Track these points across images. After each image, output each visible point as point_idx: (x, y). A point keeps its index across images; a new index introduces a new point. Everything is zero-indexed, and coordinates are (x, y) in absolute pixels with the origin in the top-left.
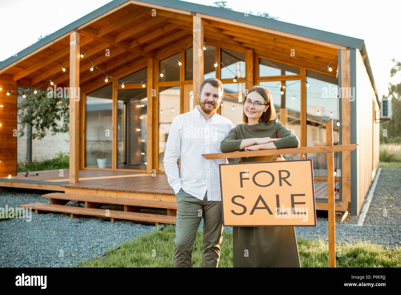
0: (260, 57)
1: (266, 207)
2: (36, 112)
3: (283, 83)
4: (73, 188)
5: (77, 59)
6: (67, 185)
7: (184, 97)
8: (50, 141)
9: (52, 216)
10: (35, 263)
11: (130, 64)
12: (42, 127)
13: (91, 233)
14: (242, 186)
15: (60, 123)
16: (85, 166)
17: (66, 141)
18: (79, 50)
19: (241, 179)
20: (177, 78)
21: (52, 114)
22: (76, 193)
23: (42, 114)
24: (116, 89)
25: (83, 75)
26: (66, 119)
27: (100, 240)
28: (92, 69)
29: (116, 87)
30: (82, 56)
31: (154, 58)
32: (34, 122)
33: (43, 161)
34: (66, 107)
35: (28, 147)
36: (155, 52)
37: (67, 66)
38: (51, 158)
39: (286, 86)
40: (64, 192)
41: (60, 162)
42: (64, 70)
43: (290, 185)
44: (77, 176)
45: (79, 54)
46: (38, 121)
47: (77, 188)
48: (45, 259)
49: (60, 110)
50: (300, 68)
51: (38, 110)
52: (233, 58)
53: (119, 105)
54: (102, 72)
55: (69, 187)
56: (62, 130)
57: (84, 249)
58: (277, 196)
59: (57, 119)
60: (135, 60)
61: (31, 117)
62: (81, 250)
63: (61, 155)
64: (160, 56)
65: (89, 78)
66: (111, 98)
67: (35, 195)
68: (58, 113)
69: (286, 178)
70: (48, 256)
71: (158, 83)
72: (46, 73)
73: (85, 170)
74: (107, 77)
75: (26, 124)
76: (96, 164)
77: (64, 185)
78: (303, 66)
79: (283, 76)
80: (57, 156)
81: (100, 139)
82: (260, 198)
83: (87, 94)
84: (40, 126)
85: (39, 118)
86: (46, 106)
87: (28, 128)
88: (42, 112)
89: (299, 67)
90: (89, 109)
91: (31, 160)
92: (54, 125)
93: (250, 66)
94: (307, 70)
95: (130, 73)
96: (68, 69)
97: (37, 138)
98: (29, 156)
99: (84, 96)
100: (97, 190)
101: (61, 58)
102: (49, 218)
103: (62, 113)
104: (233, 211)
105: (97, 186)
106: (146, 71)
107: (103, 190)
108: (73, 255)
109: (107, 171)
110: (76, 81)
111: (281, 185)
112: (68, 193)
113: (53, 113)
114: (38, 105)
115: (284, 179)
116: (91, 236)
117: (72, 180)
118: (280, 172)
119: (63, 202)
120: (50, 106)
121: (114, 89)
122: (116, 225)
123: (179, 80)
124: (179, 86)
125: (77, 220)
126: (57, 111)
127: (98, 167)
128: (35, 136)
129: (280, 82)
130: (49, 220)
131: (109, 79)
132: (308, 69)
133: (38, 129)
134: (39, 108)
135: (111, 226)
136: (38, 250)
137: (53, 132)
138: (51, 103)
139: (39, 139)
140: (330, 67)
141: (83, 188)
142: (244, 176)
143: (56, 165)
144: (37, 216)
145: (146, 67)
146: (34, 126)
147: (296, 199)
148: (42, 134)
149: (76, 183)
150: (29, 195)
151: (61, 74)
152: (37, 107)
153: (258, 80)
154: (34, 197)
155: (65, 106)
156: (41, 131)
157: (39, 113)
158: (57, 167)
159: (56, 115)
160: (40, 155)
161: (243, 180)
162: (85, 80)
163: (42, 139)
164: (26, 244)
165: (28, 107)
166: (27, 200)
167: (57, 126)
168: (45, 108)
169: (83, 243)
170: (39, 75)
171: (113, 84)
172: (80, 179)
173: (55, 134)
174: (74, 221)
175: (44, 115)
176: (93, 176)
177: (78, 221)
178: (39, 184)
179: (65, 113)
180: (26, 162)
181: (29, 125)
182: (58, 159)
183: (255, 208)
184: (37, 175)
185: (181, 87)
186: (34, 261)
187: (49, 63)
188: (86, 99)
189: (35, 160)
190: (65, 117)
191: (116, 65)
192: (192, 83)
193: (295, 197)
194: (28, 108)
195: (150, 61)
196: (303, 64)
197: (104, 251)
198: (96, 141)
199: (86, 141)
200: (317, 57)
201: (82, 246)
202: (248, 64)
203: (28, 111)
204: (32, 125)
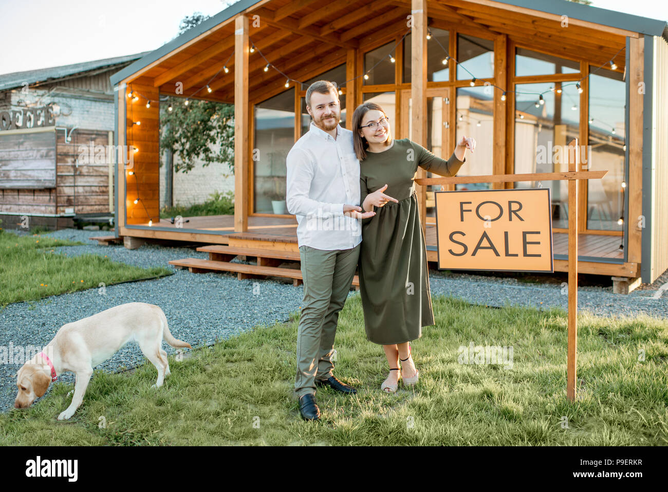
0: (517, 46)
1: (492, 247)
2: (180, 132)
3: (559, 85)
4: (240, 238)
5: (244, 54)
6: (231, 235)
7: (402, 107)
8: (200, 176)
9: (212, 276)
10: (198, 328)
11: (320, 60)
12: (189, 155)
13: (266, 298)
14: (462, 220)
15: (216, 149)
16: (255, 211)
17: (224, 175)
18: (247, 42)
19: (462, 211)
20: (391, 80)
21: (204, 135)
22: (245, 246)
23: (189, 134)
24: (300, 97)
25: (253, 75)
26: (224, 142)
27: (280, 306)
28: (266, 69)
29: (300, 93)
30: (252, 51)
31: (356, 49)
32: (177, 146)
33: (189, 206)
34: (224, 124)
35: (167, 184)
36: (357, 42)
37: (231, 64)
38: (201, 201)
39: (562, 90)
40: (227, 245)
41: (216, 207)
42: (227, 71)
43: (522, 220)
44: (245, 224)
45: (248, 48)
46: (183, 145)
47: (247, 239)
48: (210, 324)
49: (214, 128)
50: (579, 63)
51: (183, 129)
52: (479, 48)
53: (305, 119)
54: (280, 71)
55: (235, 238)
56: (218, 159)
57: (259, 315)
58: (506, 234)
59: (211, 142)
60: (328, 53)
61: (174, 140)
62: (255, 316)
63: (218, 196)
64: (364, 47)
65: (260, 80)
66: (293, 111)
67: (186, 250)
68: (212, 133)
69: (518, 210)
70: (213, 321)
71: (362, 87)
72: (199, 74)
73: (254, 216)
74: (288, 81)
75: (166, 149)
76: (271, 209)
77: (228, 235)
78: (585, 60)
79: (559, 75)
80: (212, 198)
81: (273, 174)
82: (485, 235)
83: (257, 105)
84: (185, 152)
85: (183, 140)
86: (194, 122)
87: (167, 156)
88: (189, 132)
89: (578, 61)
90: (260, 127)
91: (172, 204)
92: (207, 150)
93: (502, 60)
94: (589, 66)
95: (320, 73)
96: (232, 69)
97: (182, 170)
98: (168, 199)
99: (253, 107)
100: (274, 241)
101: (222, 53)
102: (208, 279)
103: (218, 133)
104: (450, 251)
105: (274, 237)
106: (345, 70)
107: (282, 241)
108: (245, 321)
109: (286, 218)
110: (244, 86)
111: (510, 220)
112: (232, 245)
113: (205, 133)
114: (183, 120)
115: (515, 212)
116: (266, 301)
117: (238, 229)
118: (510, 203)
119: (227, 258)
120: (201, 124)
121: (297, 97)
122: (301, 289)
123: (394, 83)
124: (394, 91)
125: (246, 282)
126: (210, 130)
127: (273, 213)
128: (179, 167)
129: (553, 85)
130: (209, 282)
131: (290, 82)
132: (591, 64)
133: (183, 157)
134: (185, 126)
135: (294, 290)
136: (199, 314)
137: (205, 162)
138: (202, 118)
139: (183, 172)
140: (614, 63)
141: (254, 239)
142: (465, 207)
143: (209, 211)
144: (192, 275)
145: (345, 63)
146: (178, 153)
147: (530, 238)
148: (188, 165)
149: (243, 232)
150: (177, 249)
151: (221, 75)
152: (181, 123)
153: (513, 81)
154: (184, 252)
155: (223, 122)
156: (187, 161)
157: (184, 132)
158: (211, 213)
159: (209, 135)
160: (185, 197)
161: (464, 212)
162: (256, 83)
163: (189, 171)
164: (182, 307)
165: (168, 123)
166: (175, 256)
167: (211, 153)
168: (194, 126)
169: (256, 308)
170: (189, 77)
171: (296, 88)
172: (249, 228)
173: (208, 165)
174: (242, 283)
175: (192, 135)
176: (267, 224)
177: (248, 283)
178: (192, 233)
179: (222, 133)
180: (165, 207)
181: (170, 151)
182: (213, 203)
183: (478, 247)
184: (188, 221)
185: (397, 93)
186: (196, 325)
187: (204, 60)
188: (255, 111)
189: (177, 205)
190: (222, 139)
191: (300, 61)
192: (410, 87)
193: (528, 235)
194: (167, 126)
195: (351, 55)
196: (584, 57)
197: (286, 317)
198: (268, 177)
199: (255, 177)
200: (601, 47)
201: (256, 311)
202: (499, 57)
203: (168, 130)
204: (174, 151)
